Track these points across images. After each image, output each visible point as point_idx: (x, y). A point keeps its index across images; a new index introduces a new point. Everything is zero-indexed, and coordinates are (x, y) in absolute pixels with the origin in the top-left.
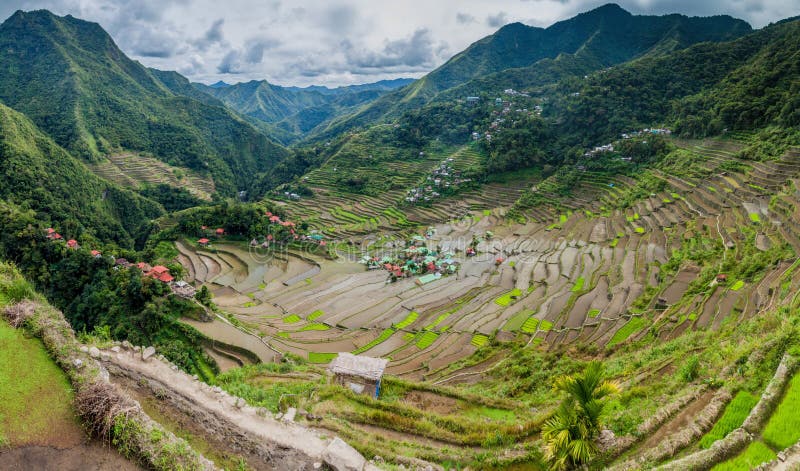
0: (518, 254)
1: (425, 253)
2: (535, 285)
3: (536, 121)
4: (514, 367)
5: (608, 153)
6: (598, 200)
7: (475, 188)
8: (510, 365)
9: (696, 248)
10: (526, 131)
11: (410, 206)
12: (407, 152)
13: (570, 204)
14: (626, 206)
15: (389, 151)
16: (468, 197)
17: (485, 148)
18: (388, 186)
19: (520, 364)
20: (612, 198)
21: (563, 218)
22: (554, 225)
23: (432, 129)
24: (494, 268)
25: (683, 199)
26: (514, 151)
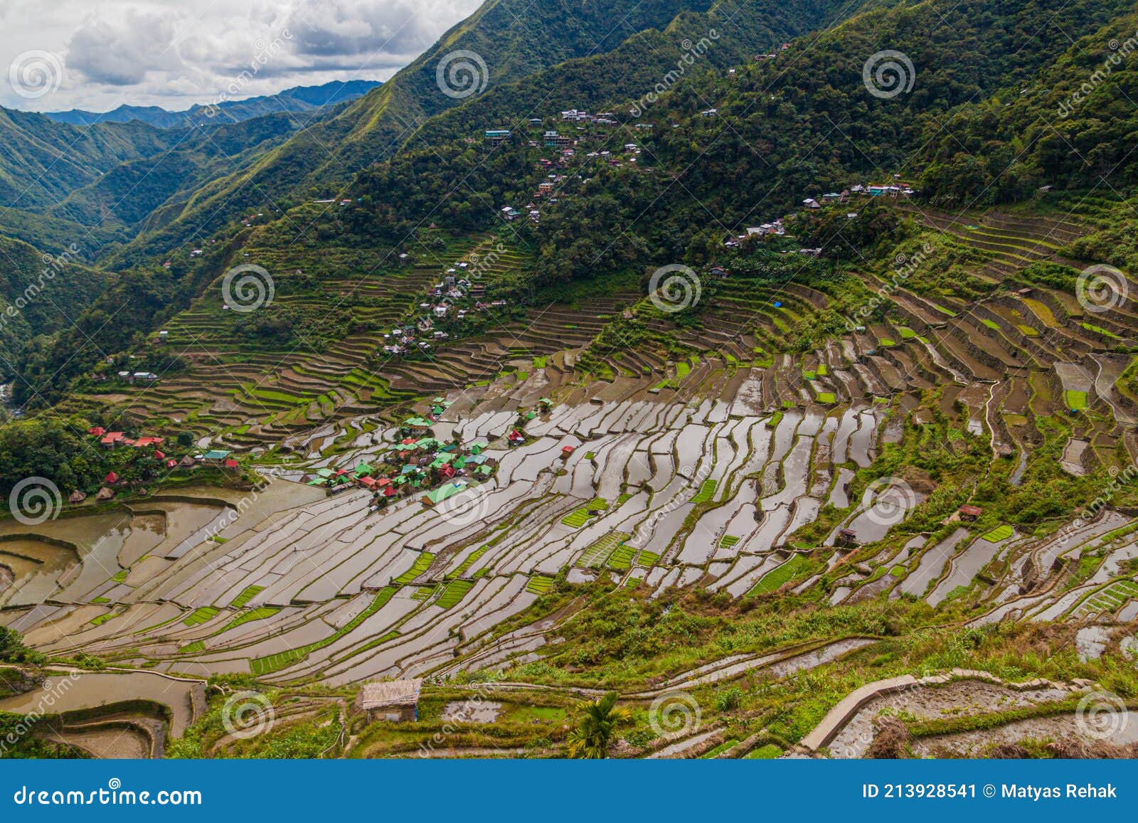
0: (599, 436)
1: (434, 448)
2: (630, 491)
3: (626, 176)
4: (594, 623)
5: (773, 239)
6: (751, 334)
7: (514, 317)
8: (590, 620)
9: (932, 445)
10: (606, 198)
11: (394, 363)
12: (373, 257)
13: (696, 340)
14: (805, 348)
15: (336, 257)
16: (503, 335)
17: (528, 239)
18: (343, 329)
19: (604, 618)
20: (777, 331)
21: (683, 369)
22: (665, 382)
23: (420, 203)
24: (558, 463)
25: (922, 340)
26: (587, 241)
